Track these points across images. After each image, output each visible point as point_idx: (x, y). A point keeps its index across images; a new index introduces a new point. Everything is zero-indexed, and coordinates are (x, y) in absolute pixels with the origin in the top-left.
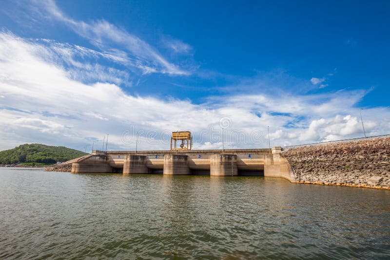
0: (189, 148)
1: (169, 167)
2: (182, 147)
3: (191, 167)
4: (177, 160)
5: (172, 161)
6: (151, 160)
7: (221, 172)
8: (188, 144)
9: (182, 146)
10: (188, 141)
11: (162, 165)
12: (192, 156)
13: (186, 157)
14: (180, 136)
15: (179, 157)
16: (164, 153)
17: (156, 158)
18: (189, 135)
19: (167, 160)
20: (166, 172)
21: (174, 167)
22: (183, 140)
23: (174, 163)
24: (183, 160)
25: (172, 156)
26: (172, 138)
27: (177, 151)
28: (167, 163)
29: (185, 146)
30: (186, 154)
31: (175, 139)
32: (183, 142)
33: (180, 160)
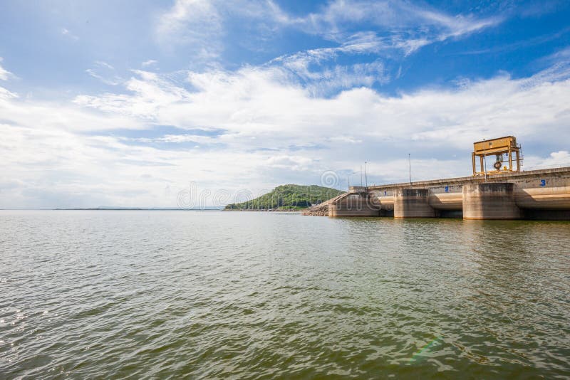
0: (515, 168)
1: (475, 206)
2: (498, 168)
3: (522, 204)
4: (488, 192)
5: (478, 195)
6: (437, 195)
8: (510, 161)
9: (498, 165)
10: (510, 156)
11: (461, 203)
12: (524, 184)
13: (509, 187)
14: (491, 147)
15: (494, 187)
16: (460, 183)
17: (447, 191)
18: (514, 141)
19: (468, 194)
20: (468, 214)
21: (483, 205)
22: (498, 154)
23: (483, 198)
24: (502, 193)
25: (477, 187)
26: (474, 155)
27: (488, 176)
28: (469, 199)
29: (505, 165)
30: (509, 181)
31: (482, 156)
32: (498, 159)
33: (495, 192)
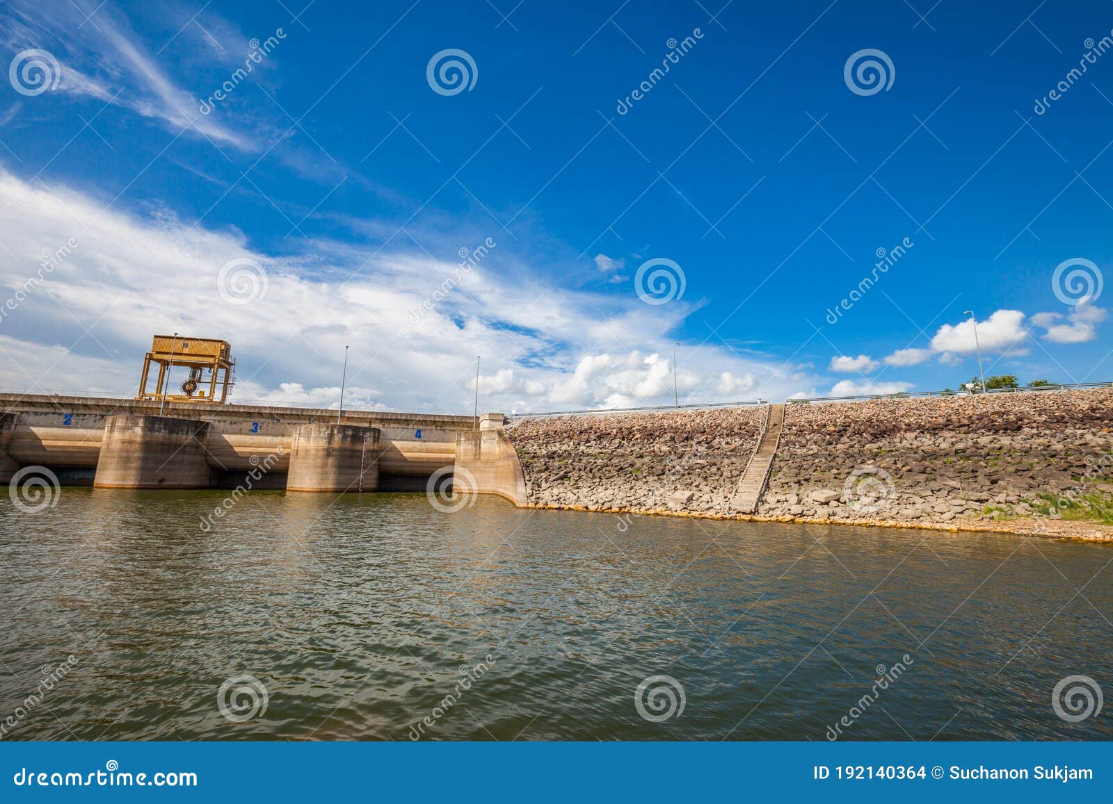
0: (217, 397)
1: (125, 461)
2: (189, 392)
4: (160, 435)
5: (139, 439)
6: (38, 430)
7: (323, 480)
8: (213, 384)
9: (189, 387)
10: (215, 374)
11: (96, 452)
12: (228, 426)
13: (201, 429)
14: (186, 351)
15: (173, 425)
16: (100, 410)
17: (67, 423)
18: (226, 351)
19: (117, 435)
20: (107, 477)
21: (144, 459)
22: (196, 367)
23: (147, 446)
24: (188, 438)
25: (141, 422)
26: (150, 358)
27: (167, 403)
28: (116, 445)
29: (204, 388)
30: (203, 418)
31: (165, 364)
32: (194, 375)
33: (174, 436)
